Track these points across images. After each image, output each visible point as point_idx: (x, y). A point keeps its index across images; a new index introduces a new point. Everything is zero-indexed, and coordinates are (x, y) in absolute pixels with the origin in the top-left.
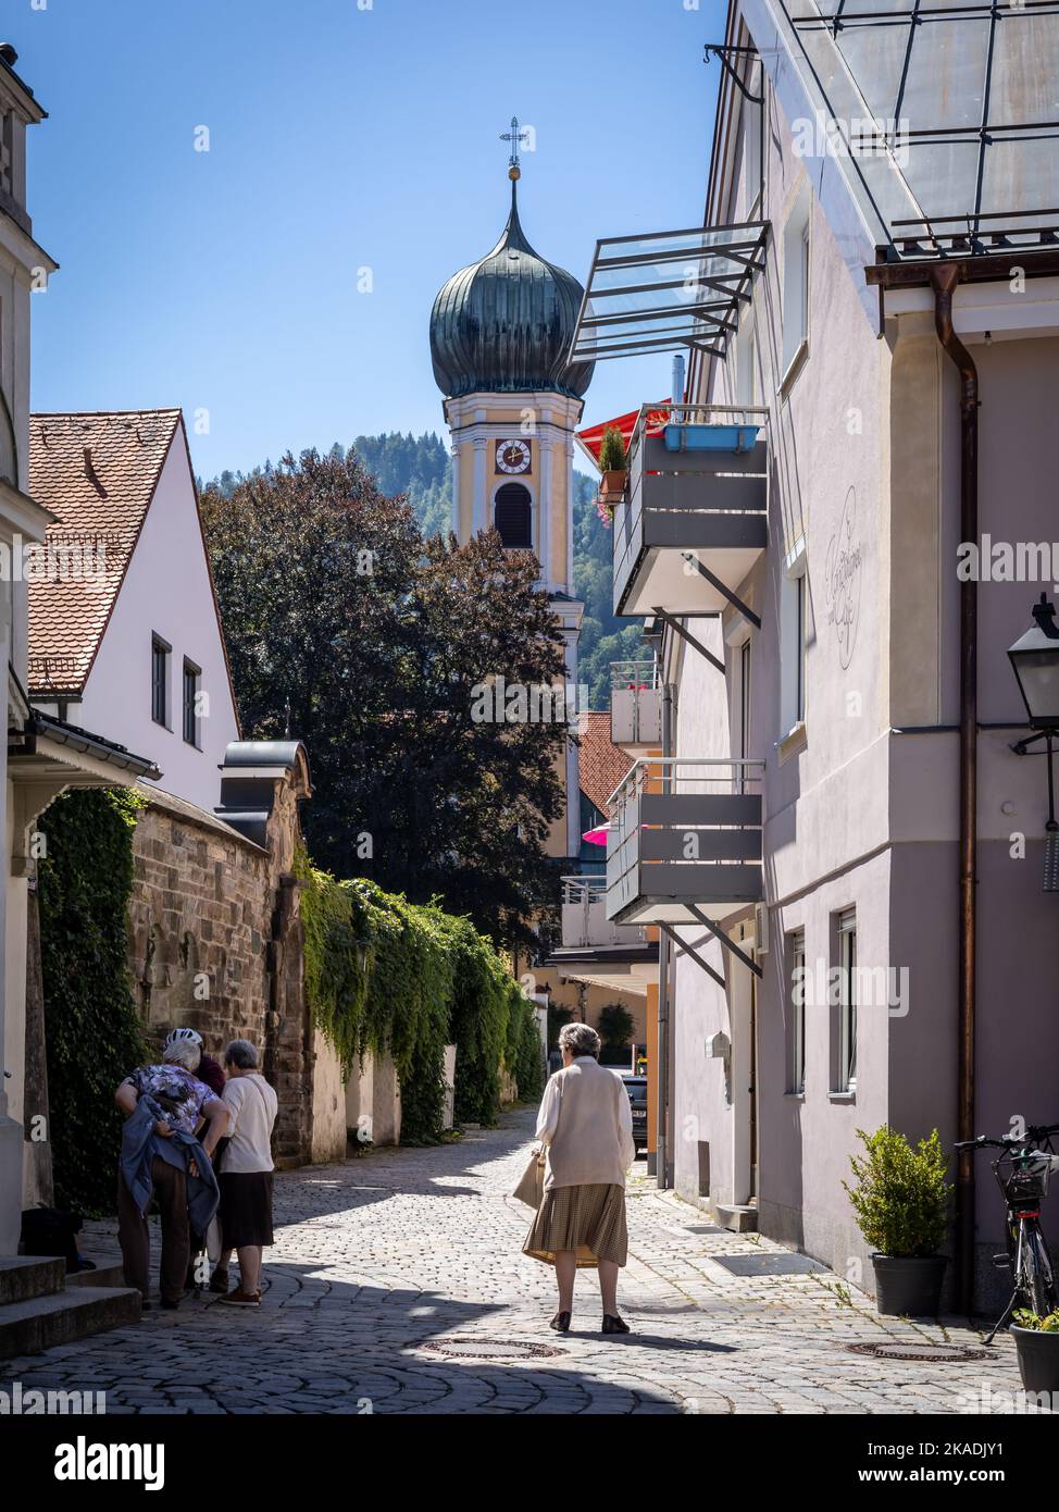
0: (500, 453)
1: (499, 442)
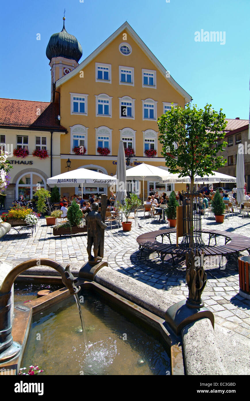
0: (65, 70)
1: (64, 68)
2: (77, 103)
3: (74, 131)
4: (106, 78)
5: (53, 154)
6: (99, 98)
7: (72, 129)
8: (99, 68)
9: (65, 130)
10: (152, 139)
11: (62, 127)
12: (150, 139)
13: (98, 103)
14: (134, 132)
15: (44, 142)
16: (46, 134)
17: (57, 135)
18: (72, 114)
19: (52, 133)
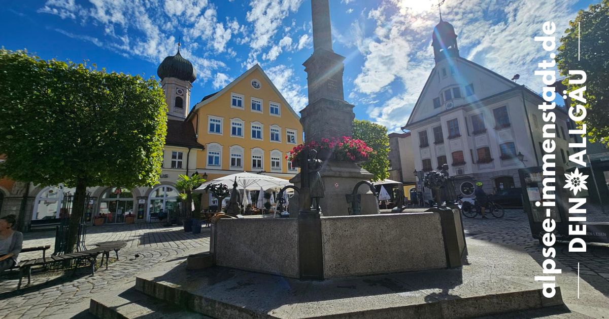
0: (177, 90)
2: (214, 124)
3: (210, 148)
4: (240, 104)
5: (189, 168)
6: (232, 121)
7: (209, 146)
8: (234, 96)
9: (202, 147)
10: (278, 158)
11: (199, 144)
12: (275, 158)
13: (232, 126)
14: (263, 152)
15: (180, 157)
16: (184, 150)
17: (194, 152)
18: (208, 133)
19: (190, 149)
